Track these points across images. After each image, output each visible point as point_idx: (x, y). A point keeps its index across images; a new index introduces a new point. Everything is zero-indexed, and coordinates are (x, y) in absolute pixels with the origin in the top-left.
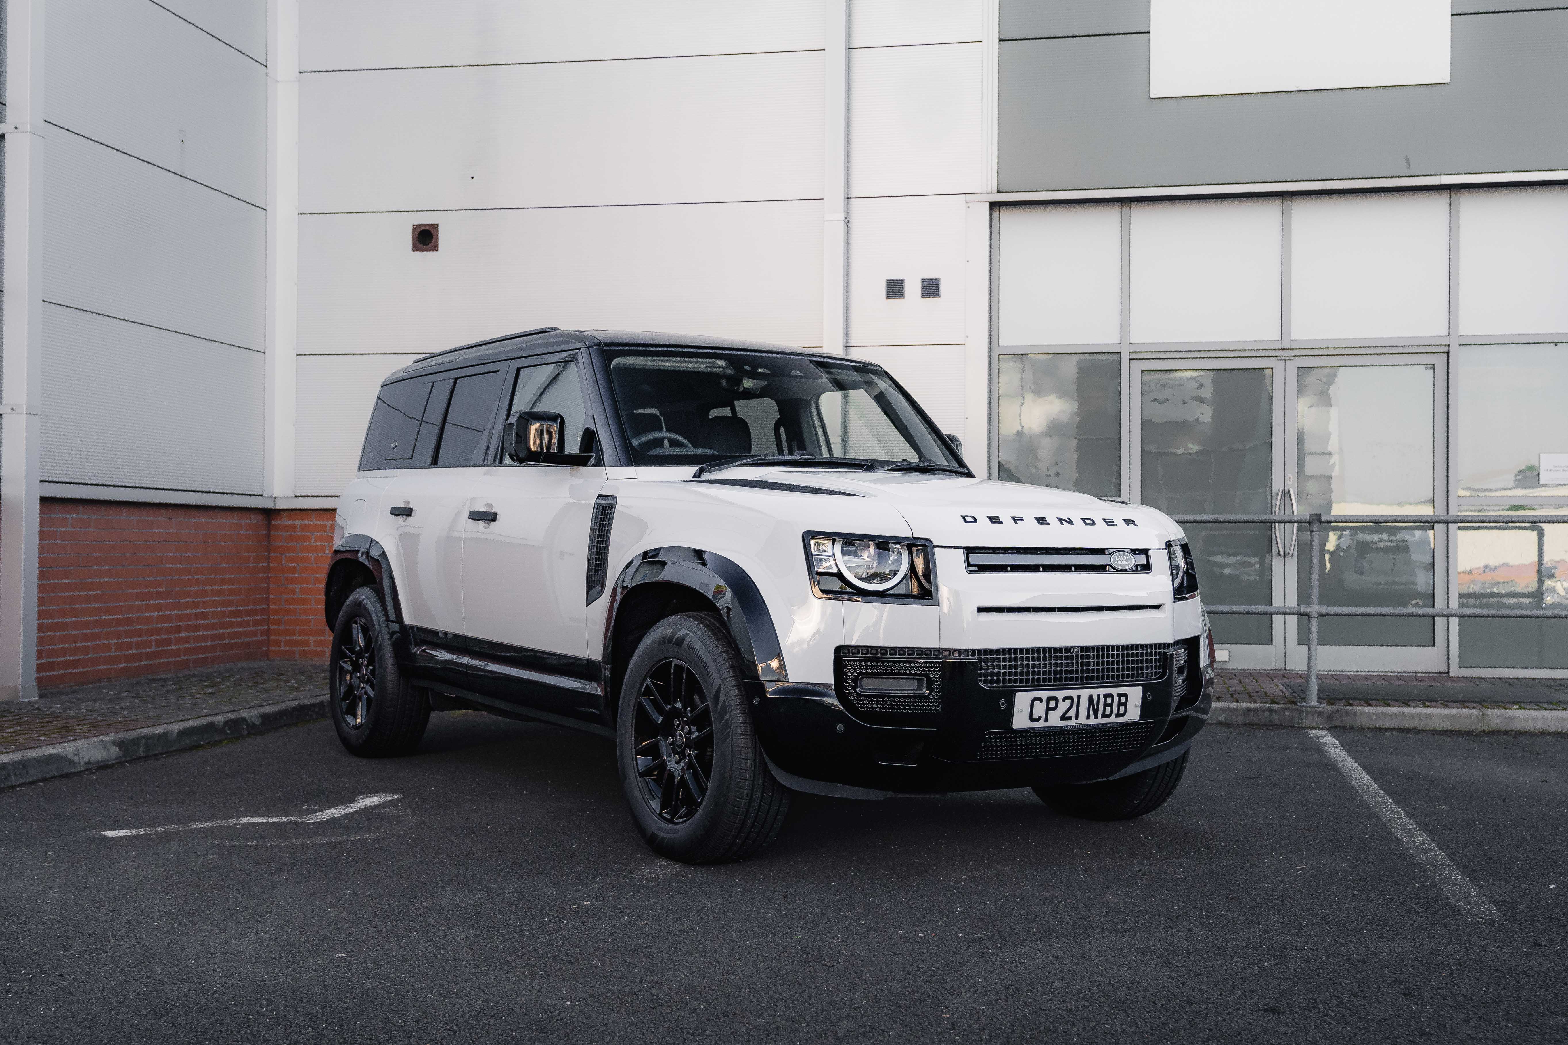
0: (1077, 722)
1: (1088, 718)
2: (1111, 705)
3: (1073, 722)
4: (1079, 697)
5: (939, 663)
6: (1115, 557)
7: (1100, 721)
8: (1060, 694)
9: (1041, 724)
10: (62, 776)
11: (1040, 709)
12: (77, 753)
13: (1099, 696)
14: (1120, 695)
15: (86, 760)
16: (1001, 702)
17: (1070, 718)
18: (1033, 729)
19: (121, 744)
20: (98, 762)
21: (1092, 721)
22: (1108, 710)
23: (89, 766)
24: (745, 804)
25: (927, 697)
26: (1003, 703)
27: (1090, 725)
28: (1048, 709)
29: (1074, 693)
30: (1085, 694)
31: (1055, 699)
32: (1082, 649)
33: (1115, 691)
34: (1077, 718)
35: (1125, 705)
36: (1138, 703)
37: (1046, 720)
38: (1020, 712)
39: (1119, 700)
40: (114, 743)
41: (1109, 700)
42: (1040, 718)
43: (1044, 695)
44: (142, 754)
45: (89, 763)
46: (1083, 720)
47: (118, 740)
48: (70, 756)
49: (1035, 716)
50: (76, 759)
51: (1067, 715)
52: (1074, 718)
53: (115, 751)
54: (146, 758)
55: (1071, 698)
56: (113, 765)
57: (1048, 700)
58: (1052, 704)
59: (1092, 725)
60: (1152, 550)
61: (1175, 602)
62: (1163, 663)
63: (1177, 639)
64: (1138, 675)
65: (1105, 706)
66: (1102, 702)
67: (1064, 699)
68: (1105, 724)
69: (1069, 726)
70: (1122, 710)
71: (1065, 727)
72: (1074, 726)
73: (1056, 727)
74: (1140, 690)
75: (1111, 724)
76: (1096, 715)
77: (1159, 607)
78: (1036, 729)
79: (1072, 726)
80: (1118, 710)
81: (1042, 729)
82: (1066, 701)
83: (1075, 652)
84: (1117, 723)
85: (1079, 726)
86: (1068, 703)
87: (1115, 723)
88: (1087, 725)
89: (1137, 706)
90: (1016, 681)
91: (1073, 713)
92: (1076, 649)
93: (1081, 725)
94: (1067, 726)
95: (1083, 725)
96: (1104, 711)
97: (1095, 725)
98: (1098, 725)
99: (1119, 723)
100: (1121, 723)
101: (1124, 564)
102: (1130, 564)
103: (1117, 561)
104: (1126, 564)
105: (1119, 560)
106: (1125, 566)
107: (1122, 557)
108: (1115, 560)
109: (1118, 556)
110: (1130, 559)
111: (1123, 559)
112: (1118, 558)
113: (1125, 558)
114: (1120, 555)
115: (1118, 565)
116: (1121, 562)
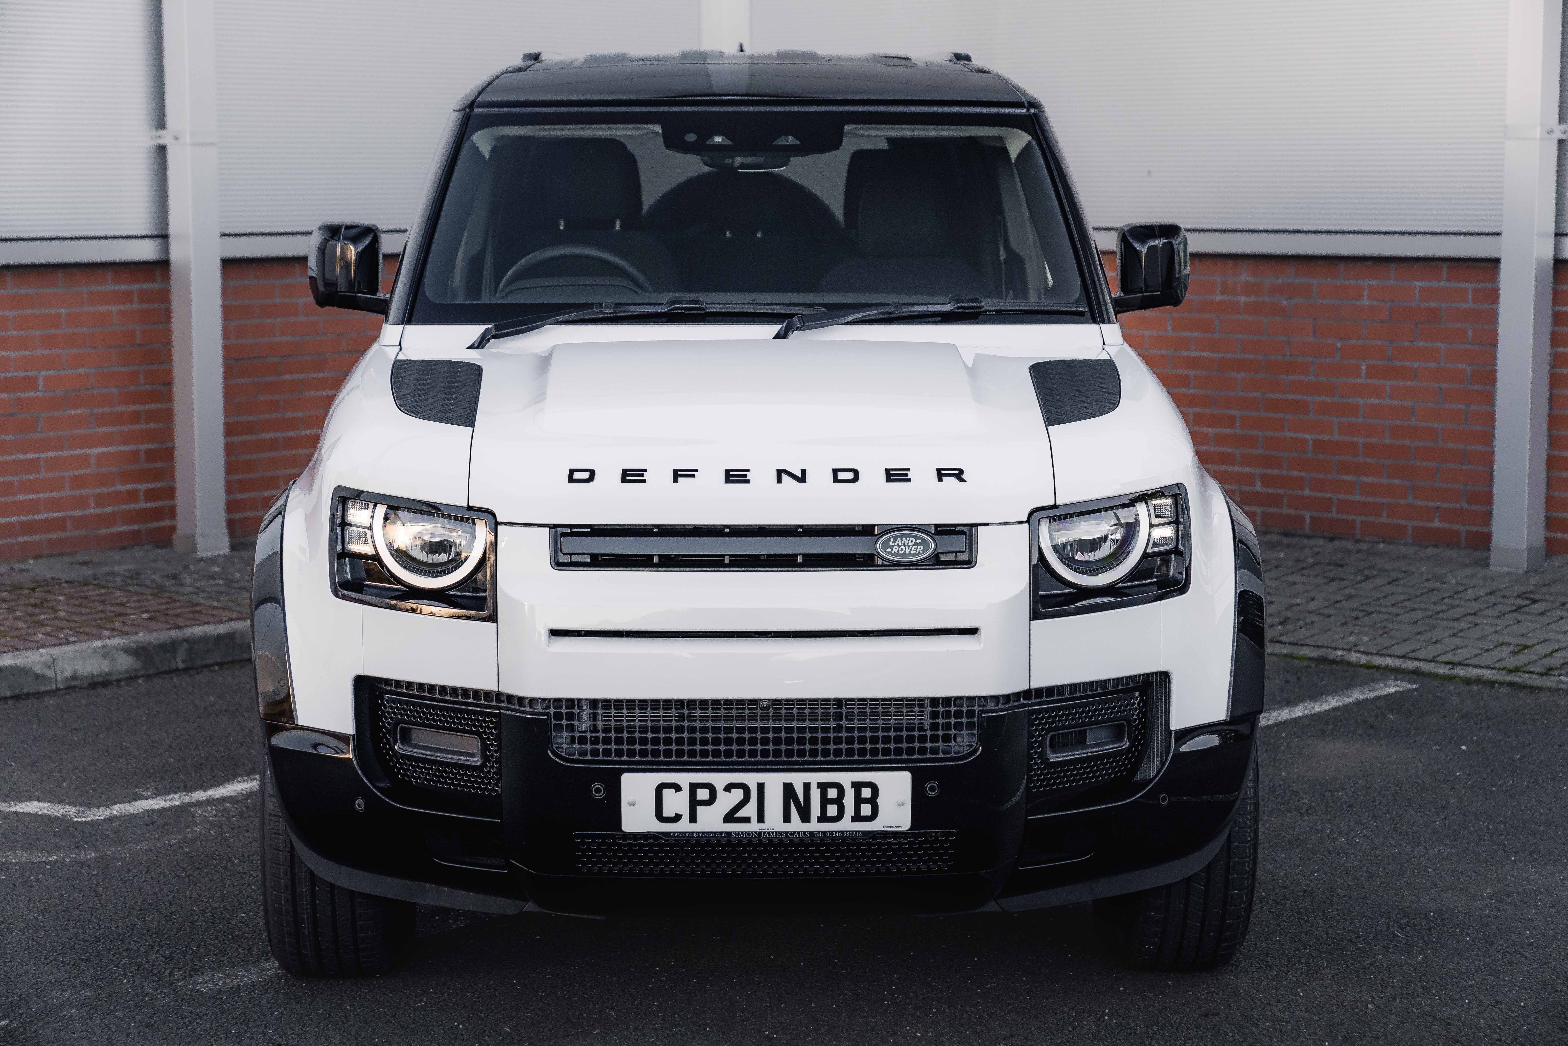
0: (761, 826)
1: (787, 819)
2: (839, 802)
3: (754, 826)
4: (761, 787)
5: (494, 715)
6: (888, 540)
7: (814, 826)
8: (719, 780)
9: (683, 826)
10: (17, 697)
11: (677, 803)
12: (53, 663)
13: (807, 786)
14: (857, 786)
15: (68, 673)
16: (595, 786)
17: (747, 820)
18: (667, 834)
19: (137, 652)
20: (92, 677)
21: (796, 825)
22: (832, 810)
23: (74, 683)
24: (287, 901)
25: (479, 769)
26: (598, 789)
27: (793, 833)
28: (694, 803)
29: (751, 779)
30: (774, 782)
31: (711, 788)
32: (777, 703)
33: (846, 779)
34: (761, 819)
35: (873, 801)
36: (900, 800)
37: (693, 819)
38: (633, 804)
39: (857, 794)
40: (126, 650)
41: (832, 793)
42: (677, 818)
43: (684, 779)
44: (181, 665)
45: (74, 678)
46: (774, 822)
47: (134, 646)
48: (37, 669)
49: (667, 812)
50: (49, 673)
51: (740, 814)
52: (754, 819)
53: (125, 662)
54: (186, 670)
55: (744, 787)
56: (118, 681)
57: (694, 787)
58: (703, 794)
59: (799, 832)
60: (987, 524)
61: (1030, 620)
62: (975, 731)
63: (1032, 687)
64: (910, 751)
65: (825, 801)
66: (815, 794)
67: (728, 788)
68: (829, 832)
69: (746, 832)
70: (866, 810)
71: (735, 833)
72: (755, 832)
73: (715, 833)
74: (906, 777)
75: (842, 832)
76: (805, 817)
77: (973, 631)
78: (672, 835)
79: (752, 832)
80: (857, 809)
81: (685, 835)
82: (732, 791)
83: (761, 709)
84: (856, 831)
85: (769, 833)
86: (738, 795)
87: (853, 831)
88: (787, 833)
89: (901, 805)
90: (619, 753)
91: (750, 810)
92: (764, 704)
93: (773, 832)
94: (739, 832)
95: (776, 832)
96: (823, 809)
97: (805, 832)
98: (812, 833)
99: (863, 832)
100: (865, 833)
101: (908, 552)
102: (924, 551)
103: (892, 547)
104: (912, 552)
105: (898, 545)
106: (910, 555)
107: (904, 539)
108: (886, 545)
109: (895, 538)
110: (925, 543)
111: (906, 544)
112: (894, 542)
113: (912, 542)
114: (902, 537)
115: (892, 554)
116: (902, 549)
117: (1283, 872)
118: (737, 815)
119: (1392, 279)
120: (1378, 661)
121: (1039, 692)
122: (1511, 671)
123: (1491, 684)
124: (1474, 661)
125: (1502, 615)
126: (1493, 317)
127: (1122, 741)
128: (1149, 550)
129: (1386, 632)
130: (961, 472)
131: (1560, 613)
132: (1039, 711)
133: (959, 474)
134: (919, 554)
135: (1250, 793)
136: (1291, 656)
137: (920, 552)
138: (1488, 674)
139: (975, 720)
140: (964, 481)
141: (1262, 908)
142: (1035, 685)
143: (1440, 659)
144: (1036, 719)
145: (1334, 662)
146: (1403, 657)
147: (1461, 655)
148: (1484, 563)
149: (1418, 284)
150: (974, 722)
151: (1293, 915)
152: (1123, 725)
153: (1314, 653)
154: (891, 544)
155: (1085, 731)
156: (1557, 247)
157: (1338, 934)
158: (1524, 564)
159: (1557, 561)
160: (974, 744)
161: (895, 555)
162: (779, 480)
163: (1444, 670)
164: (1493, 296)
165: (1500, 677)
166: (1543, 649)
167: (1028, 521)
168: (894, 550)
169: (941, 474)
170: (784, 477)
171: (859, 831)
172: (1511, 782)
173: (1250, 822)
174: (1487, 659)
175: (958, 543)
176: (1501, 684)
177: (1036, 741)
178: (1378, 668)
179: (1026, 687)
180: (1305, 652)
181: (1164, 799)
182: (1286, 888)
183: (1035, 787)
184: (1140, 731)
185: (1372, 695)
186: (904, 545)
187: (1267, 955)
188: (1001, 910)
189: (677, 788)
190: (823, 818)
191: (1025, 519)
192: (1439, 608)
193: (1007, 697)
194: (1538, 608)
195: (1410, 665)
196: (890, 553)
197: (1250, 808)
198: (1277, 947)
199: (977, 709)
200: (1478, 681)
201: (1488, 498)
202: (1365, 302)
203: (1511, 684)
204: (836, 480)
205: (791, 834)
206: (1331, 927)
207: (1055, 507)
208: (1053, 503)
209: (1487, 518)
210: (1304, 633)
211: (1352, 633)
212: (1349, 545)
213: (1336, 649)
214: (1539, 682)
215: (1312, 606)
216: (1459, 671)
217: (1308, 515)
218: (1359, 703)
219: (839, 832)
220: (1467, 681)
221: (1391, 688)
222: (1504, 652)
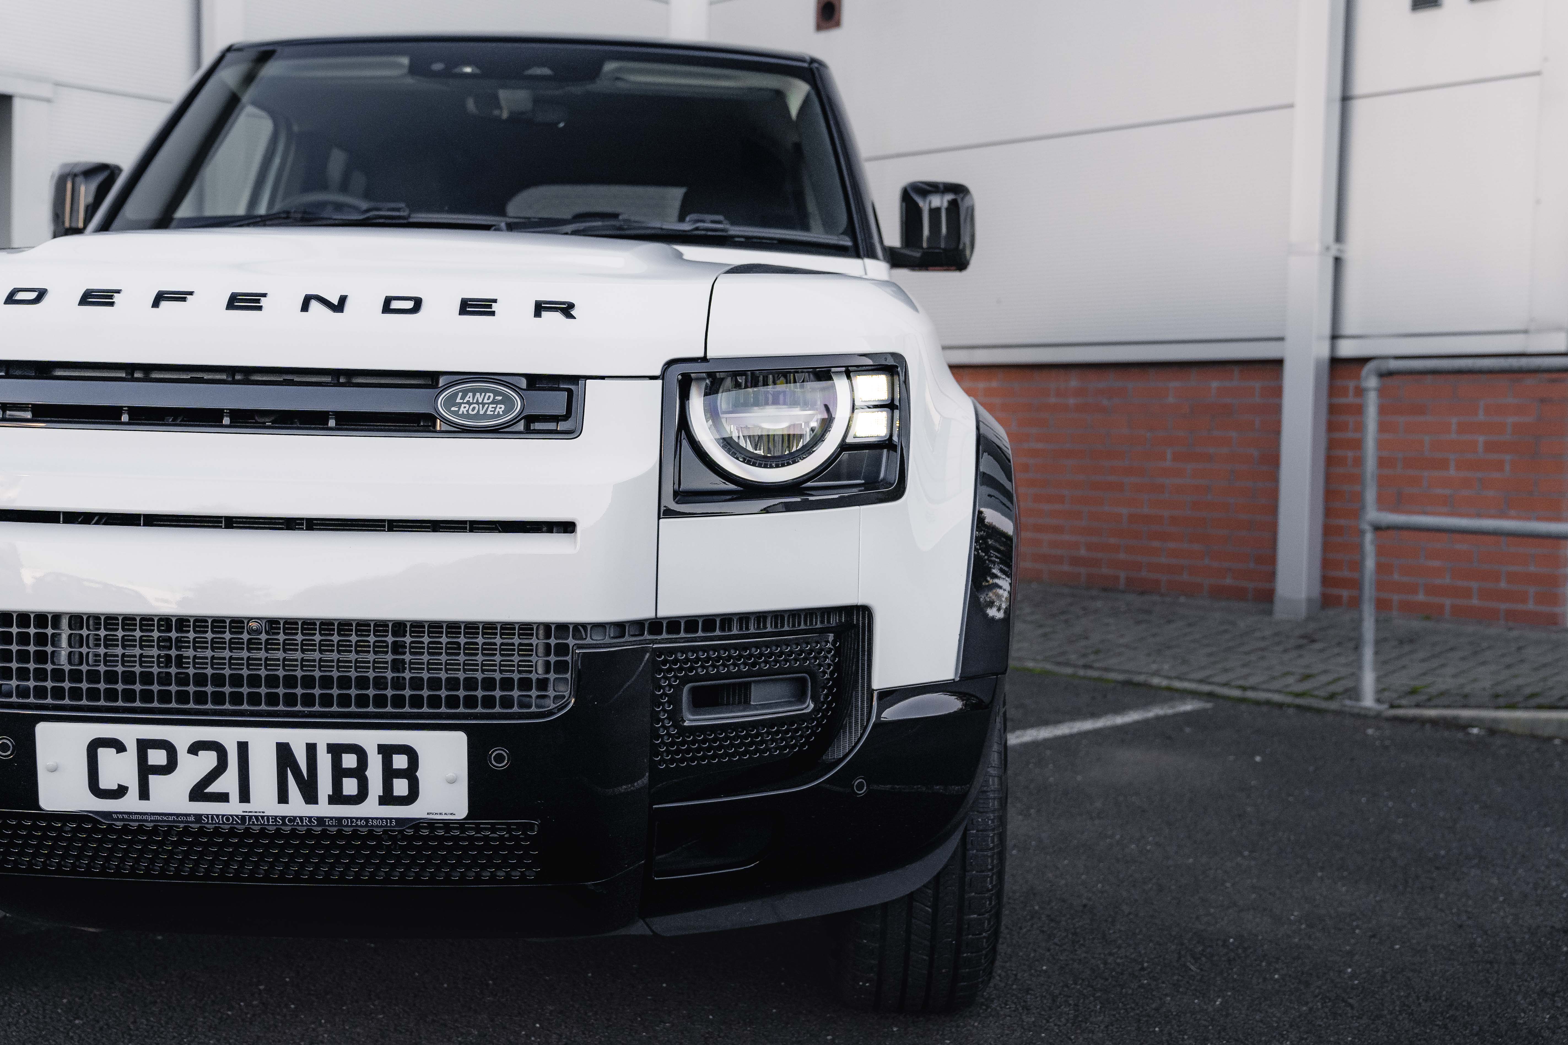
0: (245, 807)
1: (283, 797)
2: (360, 773)
3: (234, 807)
4: (243, 748)
6: (455, 395)
7: (324, 809)
8: (181, 736)
9: (131, 803)
11: (119, 769)
13: (311, 749)
14: (387, 751)
17: (223, 797)
18: (108, 815)
21: (297, 807)
22: (350, 786)
26: (4, 746)
27: (293, 819)
28: (145, 771)
29: (229, 736)
30: (263, 742)
31: (169, 747)
32: (272, 624)
33: (369, 739)
34: (245, 797)
35: (411, 774)
36: (450, 775)
37: (144, 794)
38: (53, 770)
39: (388, 763)
41: (350, 761)
42: (120, 792)
43: (130, 733)
46: (264, 802)
49: (106, 782)
51: (212, 789)
52: (234, 795)
55: (218, 748)
57: (144, 746)
58: (157, 757)
59: (301, 818)
60: (602, 378)
61: (659, 518)
62: (568, 676)
63: (660, 615)
64: (471, 702)
65: (339, 773)
66: (324, 762)
67: (195, 748)
68: (347, 818)
69: (223, 816)
70: (401, 787)
71: (207, 816)
72: (237, 816)
73: (178, 815)
74: (459, 740)
75: (367, 819)
76: (310, 795)
77: (568, 527)
78: (115, 816)
79: (231, 816)
80: (388, 786)
81: (134, 817)
82: (200, 753)
83: (249, 633)
84: (386, 819)
85: (257, 817)
86: (209, 760)
87: (382, 819)
88: (283, 818)
89: (452, 782)
90: (41, 692)
91: (228, 782)
92: (254, 625)
93: (263, 817)
94: (212, 815)
95: (268, 817)
96: (337, 785)
97: (310, 818)
98: (321, 820)
99: (397, 820)
100: (400, 821)
101: (482, 412)
102: (505, 412)
103: (460, 404)
104: (489, 412)
105: (468, 403)
106: (485, 416)
107: (478, 395)
108: (450, 401)
109: (465, 393)
110: (508, 402)
111: (480, 401)
112: (463, 398)
113: (488, 399)
114: (474, 391)
115: (459, 416)
116: (474, 409)
117: (1063, 882)
118: (208, 790)
119: (1194, 380)
120: (1177, 684)
121: (674, 624)
122: (1298, 695)
123: (1280, 706)
124: (1265, 686)
125: (1285, 651)
126: (1278, 409)
127: (804, 702)
128: (849, 440)
129: (1184, 662)
130: (571, 306)
131: (1336, 650)
132: (671, 651)
133: (567, 310)
134: (499, 415)
135: (994, 783)
136: (1100, 679)
137: (498, 413)
138: (1277, 698)
139: (568, 658)
140: (573, 317)
141: (1032, 925)
142: (665, 611)
143: (1233, 684)
144: (665, 662)
145: (1139, 685)
146: (1201, 681)
147: (1252, 681)
148: (1270, 613)
149: (1215, 384)
150: (566, 662)
151: (1067, 936)
152: (804, 680)
153: (1120, 677)
154: (458, 400)
155: (747, 686)
156: (1333, 348)
157: (1118, 964)
158: (1303, 612)
159: (1331, 612)
160: (567, 694)
161: (463, 416)
162: (305, 307)
163: (1237, 693)
164: (1278, 392)
165: (1289, 700)
166: (1324, 679)
167: (662, 377)
168: (462, 409)
169: (540, 308)
170: (314, 304)
171: (391, 819)
172: (1307, 793)
173: (993, 822)
174: (1276, 685)
175: (555, 403)
176: (1289, 706)
177: (665, 694)
178: (1177, 690)
179: (651, 614)
180: (1112, 676)
181: (860, 786)
182: (1064, 901)
183: (663, 761)
184: (830, 689)
185: (1170, 711)
186: (477, 403)
187: (1028, 991)
188: (651, 934)
189: (120, 747)
190: (337, 798)
191: (658, 372)
192: (1230, 644)
193: (620, 627)
194: (1317, 646)
195: (1206, 688)
196: (456, 413)
197: (994, 804)
198: (1042, 979)
199: (571, 642)
200: (1268, 703)
201: (1272, 559)
202: (1171, 400)
203: (1298, 707)
204: (387, 308)
205: (290, 821)
206: (1110, 954)
207: (704, 359)
208: (701, 354)
209: (1272, 576)
210: (1113, 662)
211: (1154, 662)
212: (1156, 598)
213: (1140, 673)
214: (1324, 705)
215: (1122, 641)
216: (1250, 694)
217: (1122, 575)
218: (1158, 718)
219: (361, 819)
220: (1257, 703)
221: (1188, 706)
222: (1291, 680)
